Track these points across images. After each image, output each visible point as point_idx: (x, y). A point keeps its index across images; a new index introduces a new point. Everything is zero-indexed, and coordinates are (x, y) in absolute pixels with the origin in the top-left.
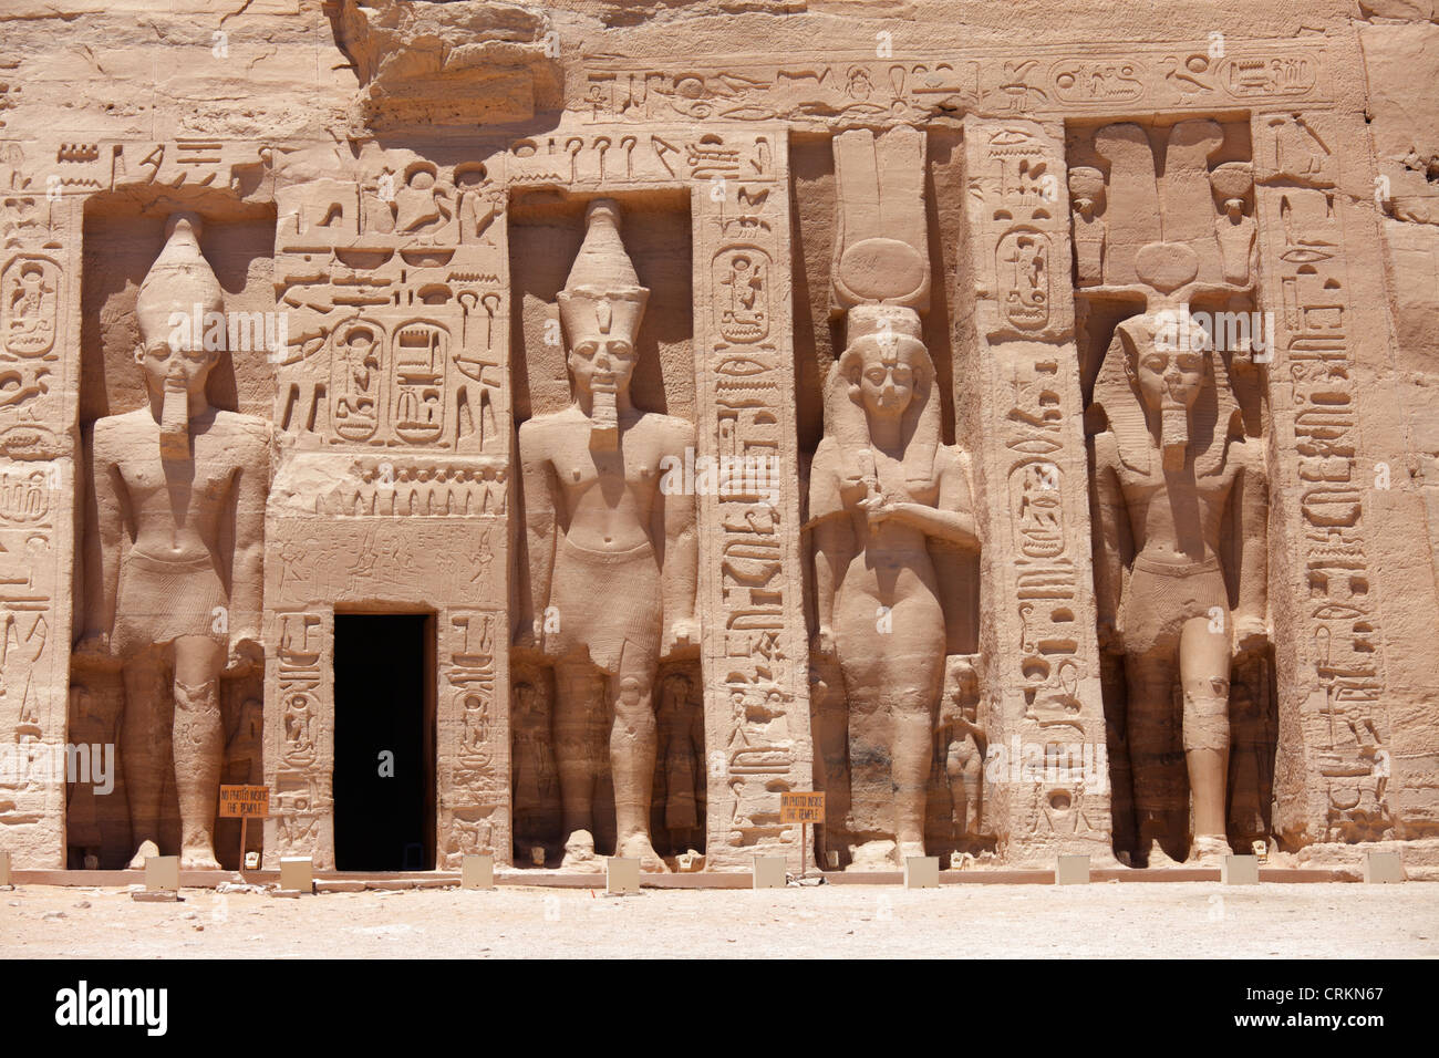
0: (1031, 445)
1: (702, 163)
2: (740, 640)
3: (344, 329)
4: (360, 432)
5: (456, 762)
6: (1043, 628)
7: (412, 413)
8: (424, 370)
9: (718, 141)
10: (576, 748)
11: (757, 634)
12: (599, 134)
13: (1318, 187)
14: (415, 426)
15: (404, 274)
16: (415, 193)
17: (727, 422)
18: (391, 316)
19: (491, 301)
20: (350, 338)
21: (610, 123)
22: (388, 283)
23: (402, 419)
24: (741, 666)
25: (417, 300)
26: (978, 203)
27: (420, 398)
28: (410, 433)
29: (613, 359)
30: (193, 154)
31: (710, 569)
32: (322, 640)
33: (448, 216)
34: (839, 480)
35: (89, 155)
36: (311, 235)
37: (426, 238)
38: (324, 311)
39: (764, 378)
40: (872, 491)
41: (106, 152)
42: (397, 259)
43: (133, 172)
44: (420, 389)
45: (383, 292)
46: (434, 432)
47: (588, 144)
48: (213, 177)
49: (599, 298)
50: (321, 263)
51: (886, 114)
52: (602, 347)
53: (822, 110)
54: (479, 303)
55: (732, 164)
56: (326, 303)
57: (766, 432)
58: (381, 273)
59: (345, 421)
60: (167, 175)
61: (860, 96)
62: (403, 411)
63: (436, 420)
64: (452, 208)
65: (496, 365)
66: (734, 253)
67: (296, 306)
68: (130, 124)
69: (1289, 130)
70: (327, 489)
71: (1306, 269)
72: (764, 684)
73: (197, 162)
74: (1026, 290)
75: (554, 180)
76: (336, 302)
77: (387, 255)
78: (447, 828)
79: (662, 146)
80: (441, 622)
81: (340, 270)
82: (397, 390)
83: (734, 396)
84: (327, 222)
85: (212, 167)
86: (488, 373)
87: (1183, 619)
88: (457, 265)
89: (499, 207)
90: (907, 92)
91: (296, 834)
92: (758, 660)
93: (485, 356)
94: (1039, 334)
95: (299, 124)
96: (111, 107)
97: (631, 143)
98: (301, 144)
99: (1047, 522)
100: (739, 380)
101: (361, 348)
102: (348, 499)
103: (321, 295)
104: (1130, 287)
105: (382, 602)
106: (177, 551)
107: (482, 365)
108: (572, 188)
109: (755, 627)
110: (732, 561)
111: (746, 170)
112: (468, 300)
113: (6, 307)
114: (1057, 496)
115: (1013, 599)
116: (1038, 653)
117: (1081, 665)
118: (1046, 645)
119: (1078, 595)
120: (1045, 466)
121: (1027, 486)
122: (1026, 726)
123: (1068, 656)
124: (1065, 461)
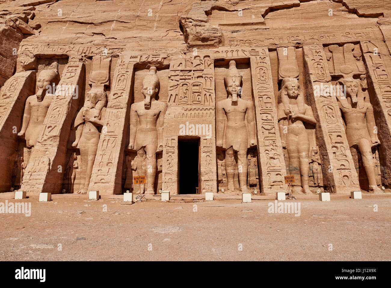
0: (326, 102)
1: (252, 53)
2: (267, 143)
3: (182, 84)
4: (184, 102)
5: (205, 170)
6: (335, 139)
7: (195, 99)
8: (198, 91)
9: (255, 50)
10: (230, 167)
11: (271, 141)
12: (231, 50)
13: (376, 53)
14: (196, 101)
15: (194, 74)
16: (196, 61)
17: (261, 99)
18: (191, 81)
19: (211, 78)
20: (183, 85)
21: (233, 48)
22: (191, 76)
23: (193, 100)
24: (267, 148)
25: (196, 78)
26: (308, 58)
27: (197, 96)
28: (195, 102)
29: (236, 87)
30: (155, 56)
31: (259, 128)
32: (175, 143)
33: (202, 64)
34: (284, 111)
35: (136, 57)
36: (176, 68)
37: (198, 68)
38: (178, 81)
39: (267, 90)
40: (292, 112)
41: (139, 57)
42: (192, 71)
43: (144, 59)
44: (197, 94)
45: (190, 77)
46: (200, 102)
47: (229, 51)
48: (158, 59)
49: (233, 77)
50: (177, 73)
51: (287, 45)
52: (234, 85)
53: (274, 44)
54: (209, 79)
55: (258, 53)
56: (179, 80)
57: (269, 100)
58: (189, 74)
59: (181, 100)
60: (150, 60)
61: (281, 42)
62: (193, 98)
63: (200, 100)
64: (203, 63)
65: (212, 90)
66: (260, 68)
67: (173, 80)
68: (144, 52)
69: (369, 44)
70: (177, 113)
71: (378, 68)
72: (273, 152)
73: (155, 57)
74: (320, 73)
75: (223, 57)
76: (180, 79)
77: (190, 71)
78: (203, 185)
79: (243, 51)
80: (201, 140)
81: (181, 74)
82: (192, 95)
83: (262, 94)
84: (179, 66)
85: (158, 58)
86: (211, 91)
87: (360, 138)
88: (204, 72)
89: (212, 62)
90: (290, 41)
91: (169, 186)
92: (272, 147)
93: (210, 88)
94: (324, 81)
95: (175, 51)
96: (141, 50)
97: (237, 51)
98: (175, 54)
99: (332, 117)
100: (262, 91)
101: (185, 87)
102: (181, 115)
103: (178, 78)
104: (340, 74)
105: (189, 136)
106: (148, 127)
107: (209, 90)
108: (227, 58)
109: (270, 140)
110: (264, 126)
111: (260, 54)
112: (206, 78)
113: (117, 82)
114: (333, 112)
115: (327, 133)
116: (335, 145)
117: (345, 147)
118: (337, 143)
119: (342, 132)
120: (330, 106)
121: (326, 111)
122: (335, 161)
123: (342, 145)
124: (334, 105)
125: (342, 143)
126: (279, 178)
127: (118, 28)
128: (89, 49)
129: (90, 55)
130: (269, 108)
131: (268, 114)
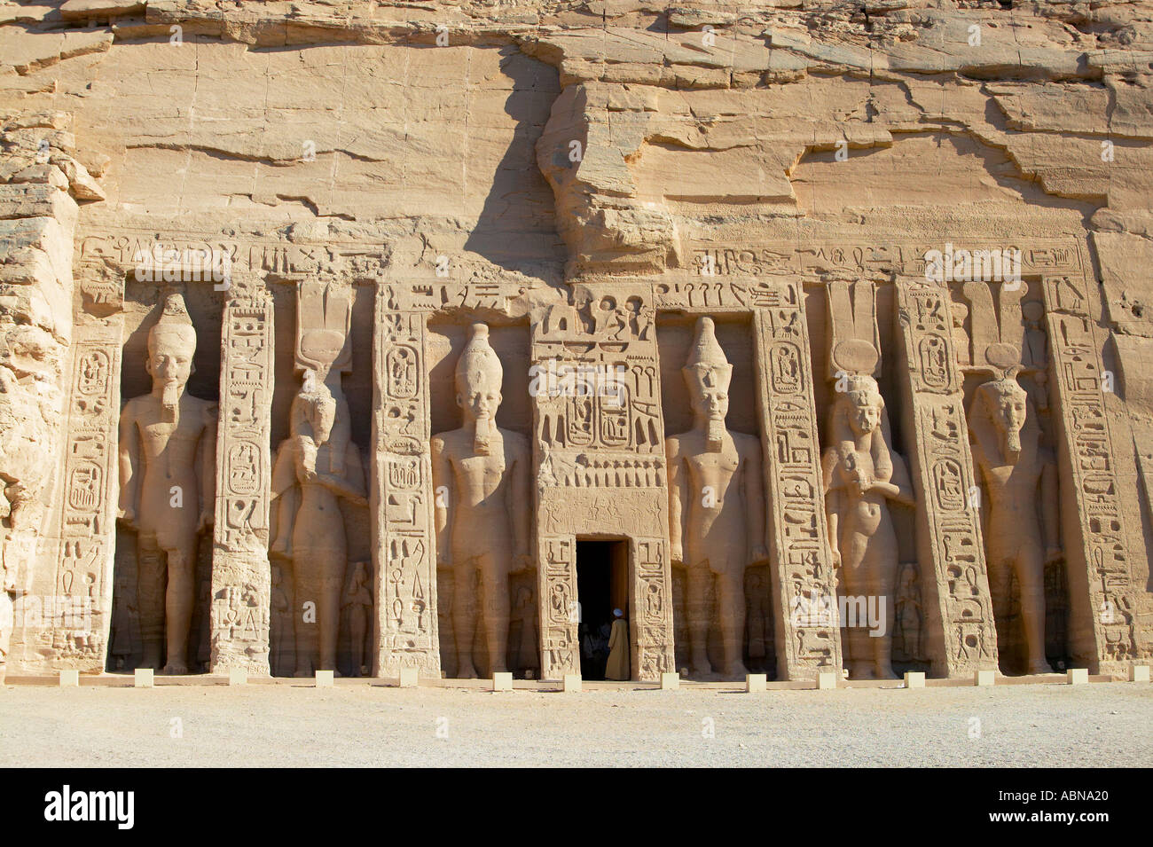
0: (943, 450)
1: (759, 298)
2: (797, 556)
4: (583, 441)
5: (645, 621)
6: (956, 548)
7: (611, 431)
9: (765, 286)
11: (806, 552)
12: (701, 281)
13: (1078, 315)
14: (613, 438)
15: (602, 355)
16: (605, 312)
17: (782, 437)
19: (650, 371)
21: (706, 276)
22: (593, 360)
23: (607, 434)
24: (799, 569)
26: (906, 321)
27: (615, 423)
28: (611, 442)
29: (719, 402)
30: (484, 291)
31: (779, 516)
32: (571, 555)
33: (623, 324)
35: (428, 291)
36: (552, 334)
37: (613, 336)
39: (801, 413)
41: (437, 291)
42: (598, 347)
43: (455, 301)
44: (615, 418)
46: (624, 441)
47: (697, 286)
48: (495, 302)
49: (709, 369)
50: (556, 350)
51: (853, 273)
52: (713, 396)
53: (820, 271)
54: (644, 372)
55: (774, 298)
57: (803, 442)
58: (589, 355)
59: (575, 435)
60: (471, 302)
61: (839, 263)
62: (606, 430)
63: (624, 434)
64: (625, 320)
65: (655, 405)
66: (780, 345)
69: (1063, 286)
71: (1077, 359)
72: (811, 579)
73: (486, 295)
74: (935, 367)
75: (680, 306)
77: (591, 346)
79: (736, 288)
80: (633, 545)
81: (568, 353)
82: (602, 418)
83: (785, 423)
85: (495, 298)
86: (651, 410)
88: (630, 351)
89: (652, 320)
90: (863, 262)
92: (807, 566)
93: (649, 400)
94: (943, 390)
96: (437, 266)
97: (720, 287)
99: (954, 493)
100: (787, 414)
104: (985, 368)
105: (603, 535)
107: (648, 405)
108: (689, 310)
109: (802, 548)
110: (790, 512)
111: (782, 301)
112: (638, 370)
113: (392, 374)
114: (959, 478)
115: (941, 533)
116: (955, 562)
117: (978, 568)
118: (958, 558)
119: (974, 531)
120: (951, 462)
121: (943, 473)
122: (951, 601)
123: (970, 564)
124: (961, 459)
125: (971, 559)
126: (821, 643)
127: (353, 179)
128: (280, 255)
129: (291, 276)
130: (803, 464)
131: (801, 479)
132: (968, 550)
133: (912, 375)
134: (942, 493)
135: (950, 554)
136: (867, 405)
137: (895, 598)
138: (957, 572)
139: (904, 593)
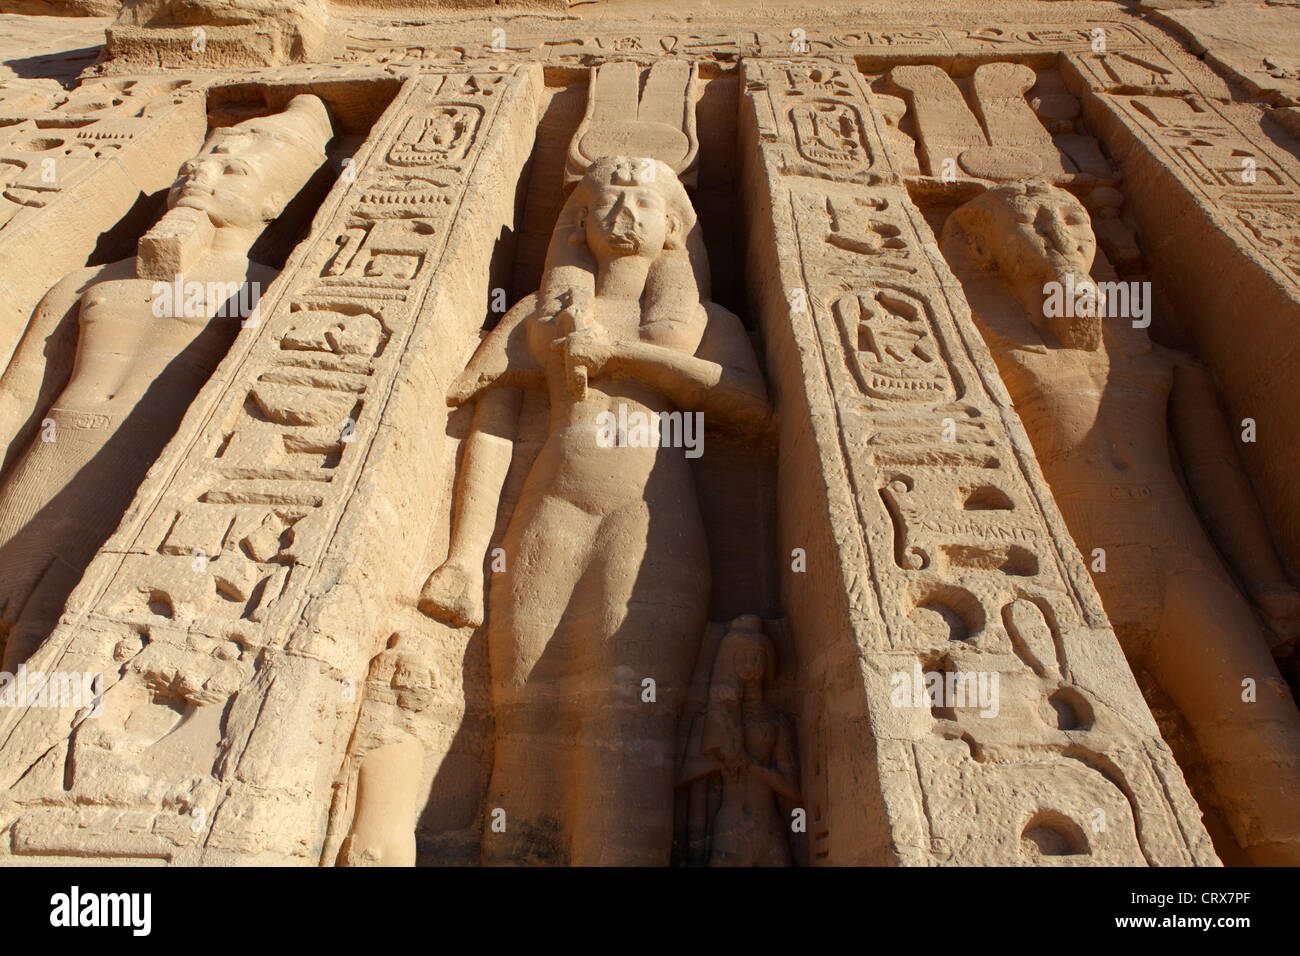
74: (830, 139)
90: (678, 48)
99: (912, 358)
114: (923, 323)
115: (866, 463)
116: (944, 572)
117: (1057, 597)
118: (956, 554)
119: (1009, 462)
120: (890, 293)
121: (865, 314)
122: (944, 758)
123: (1020, 581)
124: (926, 285)
125: (1021, 563)
131: (352, 311)
132: (996, 531)
133: (767, 148)
134: (864, 358)
135: (916, 537)
136: (633, 183)
137: (679, 758)
138: (964, 617)
139: (721, 731)
